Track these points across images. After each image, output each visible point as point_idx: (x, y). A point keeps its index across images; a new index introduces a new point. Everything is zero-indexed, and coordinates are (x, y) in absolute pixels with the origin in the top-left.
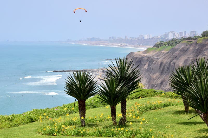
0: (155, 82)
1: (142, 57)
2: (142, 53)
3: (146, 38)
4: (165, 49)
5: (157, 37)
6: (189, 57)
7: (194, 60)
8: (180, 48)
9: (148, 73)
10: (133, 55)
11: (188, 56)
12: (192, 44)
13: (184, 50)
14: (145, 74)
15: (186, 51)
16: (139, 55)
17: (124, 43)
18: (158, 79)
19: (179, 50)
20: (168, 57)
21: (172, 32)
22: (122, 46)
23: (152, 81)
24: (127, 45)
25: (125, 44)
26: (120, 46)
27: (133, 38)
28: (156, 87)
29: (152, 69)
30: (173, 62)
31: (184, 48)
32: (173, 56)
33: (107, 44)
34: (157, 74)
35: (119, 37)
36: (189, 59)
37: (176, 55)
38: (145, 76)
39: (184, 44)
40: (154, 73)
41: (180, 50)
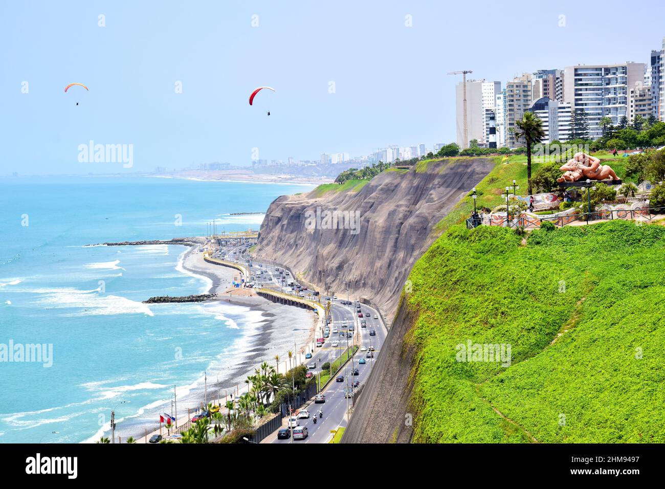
0: (327, 265)
1: (303, 206)
2: (306, 197)
3: (336, 162)
4: (354, 188)
5: (362, 159)
6: (397, 206)
7: (408, 211)
8: (380, 185)
9: (315, 245)
10: (285, 202)
11: (395, 204)
12: (405, 175)
13: (389, 190)
14: (308, 245)
15: (394, 190)
16: (297, 202)
17: (285, 173)
18: (333, 258)
19: (380, 188)
20: (356, 207)
21: (393, 148)
22: (280, 181)
23: (320, 261)
24: (291, 179)
25: (288, 176)
26: (275, 181)
27: (307, 162)
28: (329, 276)
29: (322, 235)
30: (365, 218)
31: (389, 185)
32: (366, 203)
33: (246, 176)
34: (332, 247)
35: (275, 161)
36: (398, 209)
37: (372, 201)
38: (308, 250)
39: (390, 174)
40: (324, 245)
41: (382, 189)
